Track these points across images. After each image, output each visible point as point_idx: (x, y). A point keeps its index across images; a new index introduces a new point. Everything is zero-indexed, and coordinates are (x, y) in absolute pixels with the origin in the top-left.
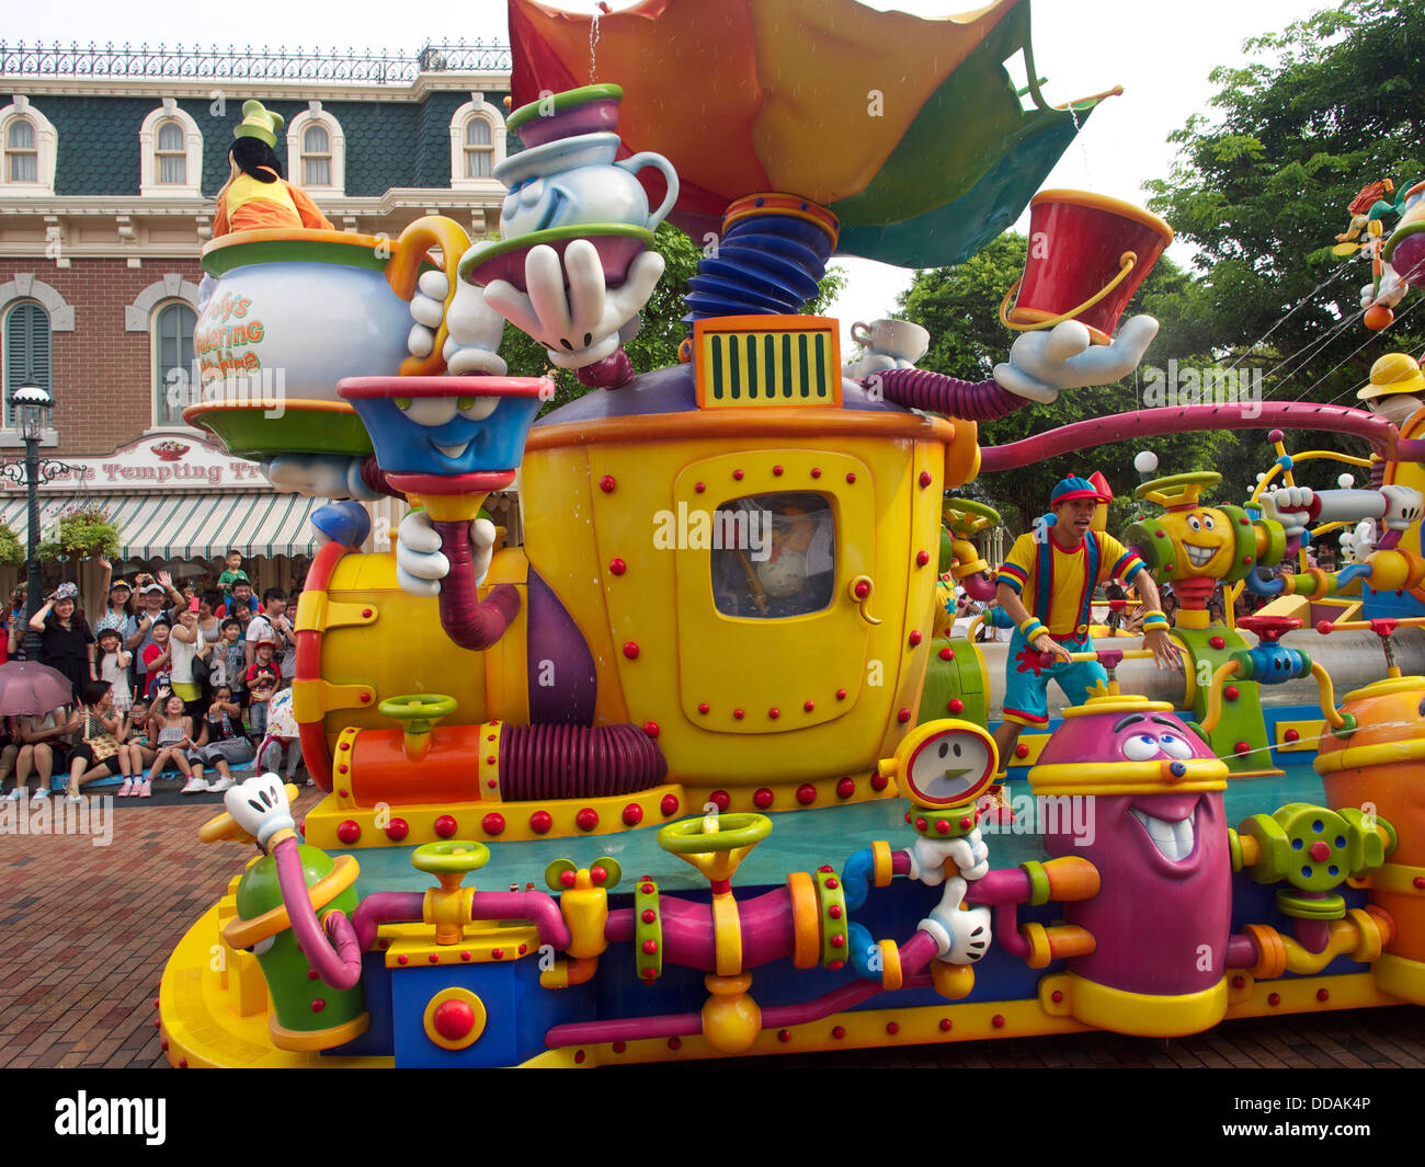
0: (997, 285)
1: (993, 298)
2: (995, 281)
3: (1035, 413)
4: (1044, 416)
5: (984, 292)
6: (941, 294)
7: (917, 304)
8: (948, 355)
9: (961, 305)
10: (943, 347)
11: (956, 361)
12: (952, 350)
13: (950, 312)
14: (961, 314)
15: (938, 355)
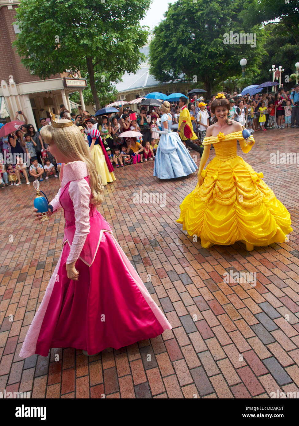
0: (196, 6)
1: (194, 11)
2: (195, 5)
3: (209, 50)
4: (212, 51)
5: (192, 9)
6: (178, 11)
7: (170, 16)
8: (181, 33)
9: (184, 15)
10: (180, 30)
11: (184, 35)
12: (183, 31)
13: (181, 18)
14: (184, 18)
15: (178, 33)
